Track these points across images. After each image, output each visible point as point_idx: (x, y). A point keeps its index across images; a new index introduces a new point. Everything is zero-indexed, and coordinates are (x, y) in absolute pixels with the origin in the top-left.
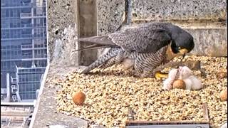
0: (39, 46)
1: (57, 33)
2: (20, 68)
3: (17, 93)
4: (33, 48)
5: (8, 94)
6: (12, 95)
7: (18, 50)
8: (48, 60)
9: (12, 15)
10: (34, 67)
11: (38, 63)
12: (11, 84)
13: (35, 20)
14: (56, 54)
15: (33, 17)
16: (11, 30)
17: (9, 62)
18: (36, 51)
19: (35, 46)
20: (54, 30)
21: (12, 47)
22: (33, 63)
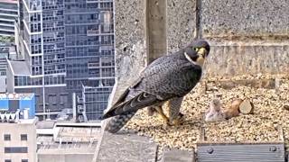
0: (107, 65)
1: (125, 49)
2: (87, 87)
3: (84, 113)
4: (101, 66)
5: (75, 114)
6: (78, 115)
7: (84, 68)
8: (116, 78)
9: (78, 32)
10: (101, 86)
11: (105, 83)
12: (77, 104)
13: (102, 37)
14: (124, 71)
15: (100, 34)
16: (78, 48)
17: (75, 81)
18: (103, 70)
19: (103, 65)
20: (123, 47)
21: (79, 65)
22: (100, 82)
